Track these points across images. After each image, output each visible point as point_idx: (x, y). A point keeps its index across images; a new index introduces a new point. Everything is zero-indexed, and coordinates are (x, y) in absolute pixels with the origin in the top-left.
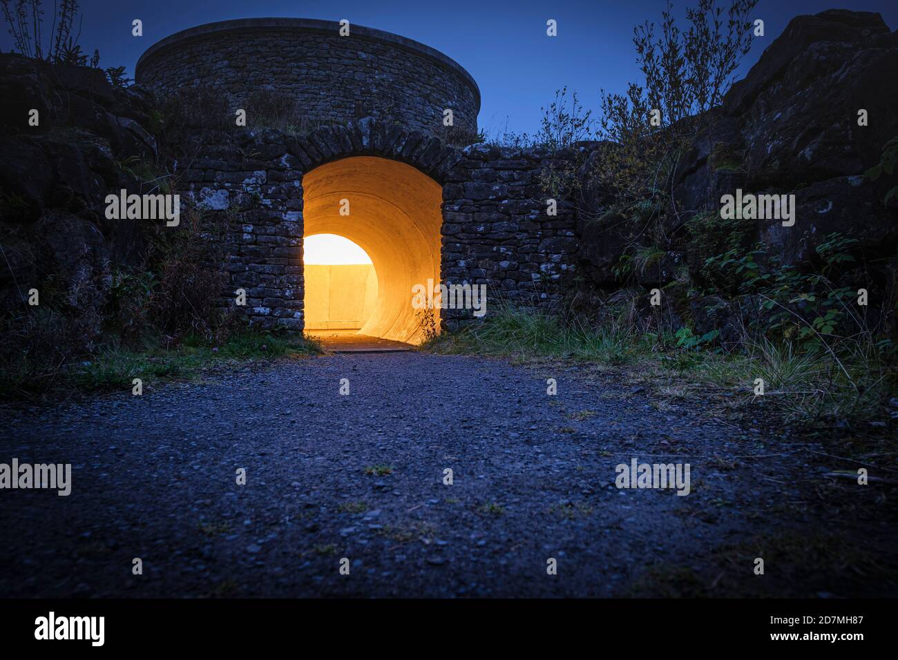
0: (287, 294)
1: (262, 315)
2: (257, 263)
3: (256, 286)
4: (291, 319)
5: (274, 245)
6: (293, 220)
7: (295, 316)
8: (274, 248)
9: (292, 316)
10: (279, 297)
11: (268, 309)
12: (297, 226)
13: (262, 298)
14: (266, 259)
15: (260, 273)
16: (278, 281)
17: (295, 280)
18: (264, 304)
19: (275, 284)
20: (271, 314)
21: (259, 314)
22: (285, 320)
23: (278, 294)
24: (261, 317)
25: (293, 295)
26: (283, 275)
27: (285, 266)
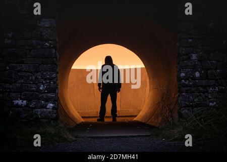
0: (41, 88)
1: (20, 107)
2: (16, 63)
3: (15, 82)
4: (45, 110)
5: (31, 48)
6: (46, 26)
7: (48, 107)
8: (30, 50)
9: (45, 107)
10: (34, 91)
11: (25, 102)
12: (49, 31)
13: (21, 93)
14: (24, 59)
15: (19, 71)
16: (34, 78)
17: (48, 76)
18: (22, 97)
19: (32, 80)
20: (27, 106)
21: (17, 106)
22: (39, 111)
23: (34, 89)
24: (19, 109)
25: (46, 89)
26: (38, 72)
27: (40, 65)
